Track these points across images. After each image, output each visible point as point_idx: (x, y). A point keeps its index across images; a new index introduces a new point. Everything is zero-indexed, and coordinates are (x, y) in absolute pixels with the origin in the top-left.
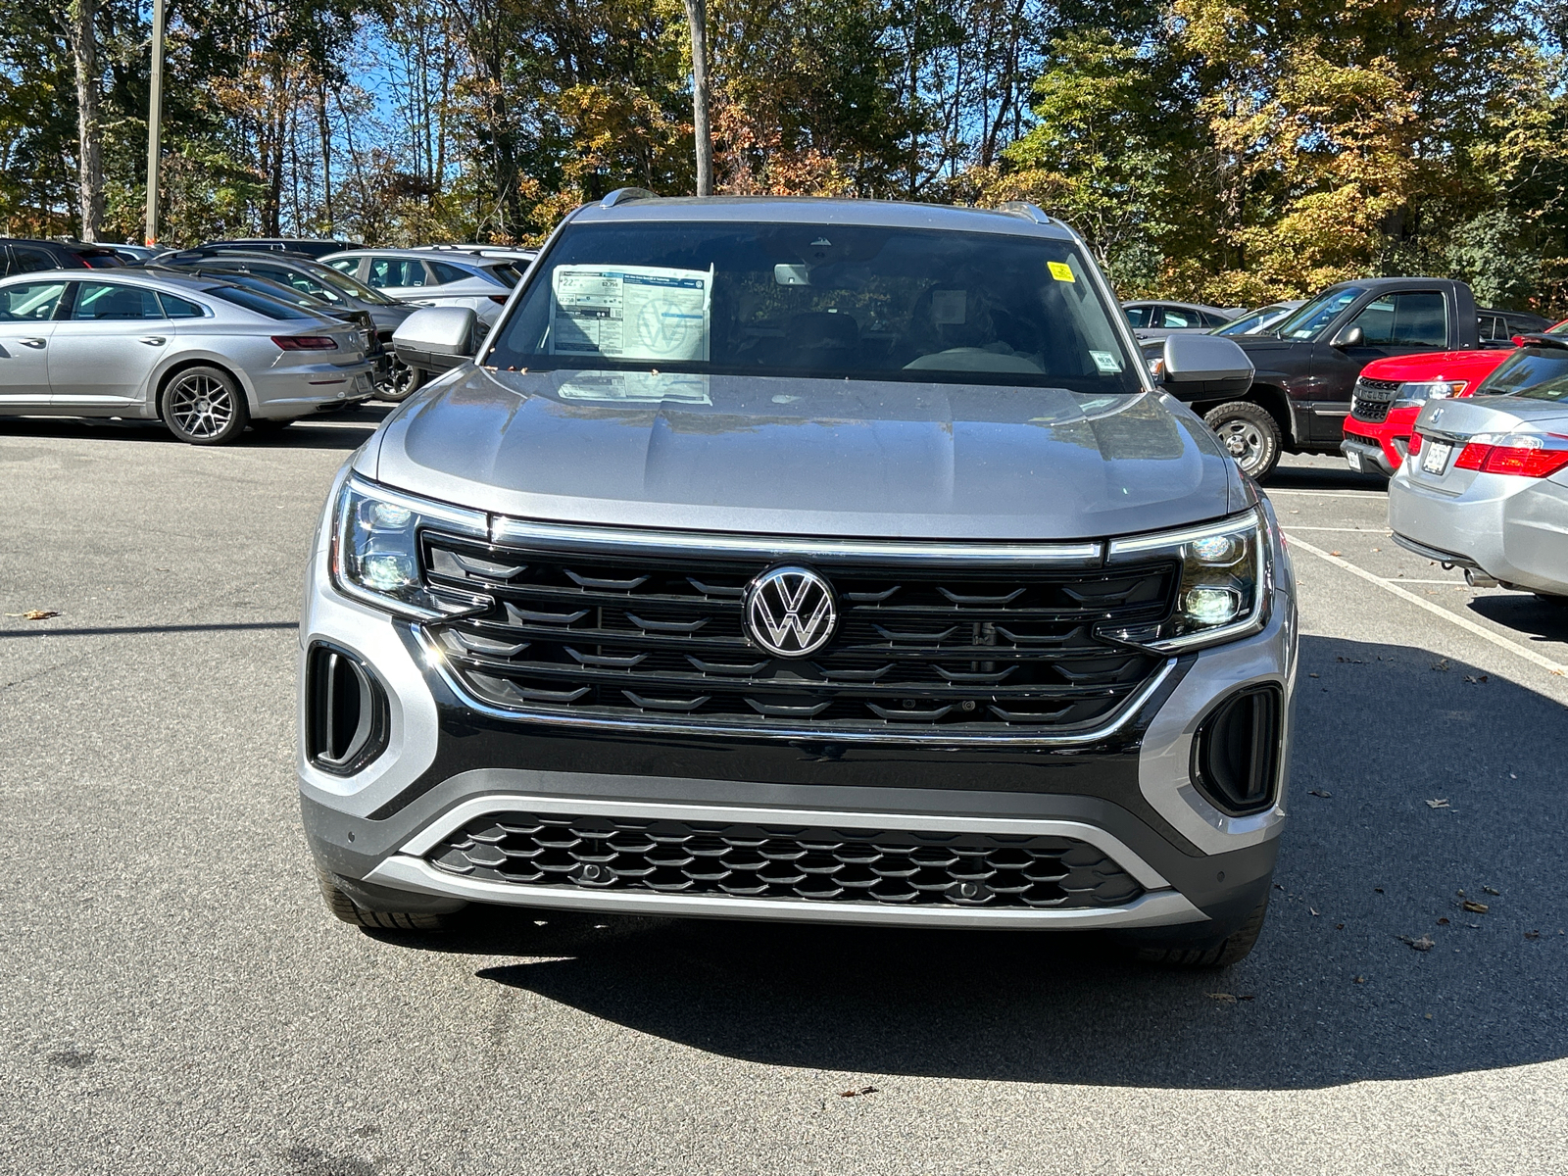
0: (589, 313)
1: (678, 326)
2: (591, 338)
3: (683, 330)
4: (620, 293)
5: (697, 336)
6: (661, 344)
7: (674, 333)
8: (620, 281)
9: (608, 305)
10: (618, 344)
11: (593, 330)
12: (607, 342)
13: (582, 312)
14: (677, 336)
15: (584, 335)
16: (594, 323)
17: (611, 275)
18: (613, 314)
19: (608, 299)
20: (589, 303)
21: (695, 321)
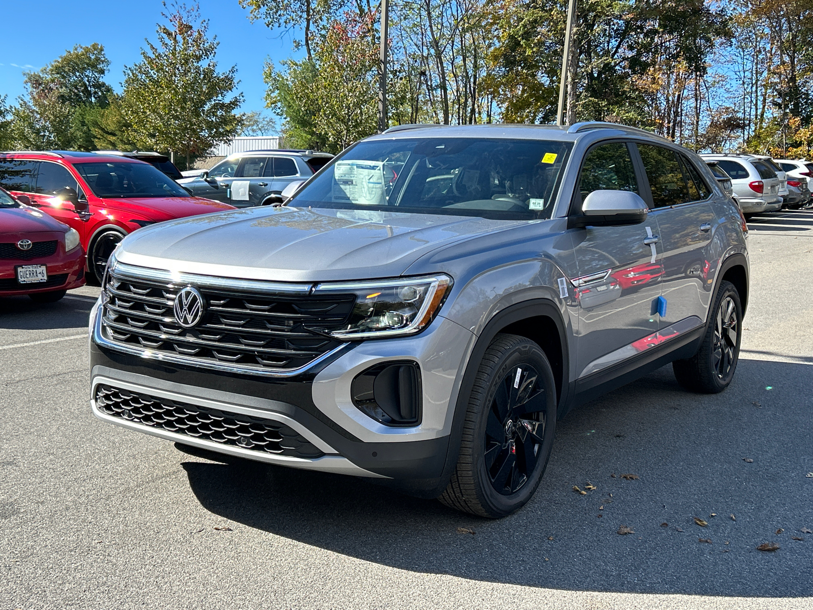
0: (346, 182)
1: (373, 188)
2: (347, 194)
3: (374, 190)
4: (355, 173)
5: (380, 192)
6: (368, 197)
7: (372, 191)
8: (355, 167)
9: (352, 178)
10: (356, 196)
11: (347, 189)
12: (353, 196)
13: (343, 182)
14: (373, 192)
15: (345, 193)
16: (348, 187)
17: (353, 165)
18: (354, 183)
19: (352, 176)
20: (345, 178)
21: (378, 186)
